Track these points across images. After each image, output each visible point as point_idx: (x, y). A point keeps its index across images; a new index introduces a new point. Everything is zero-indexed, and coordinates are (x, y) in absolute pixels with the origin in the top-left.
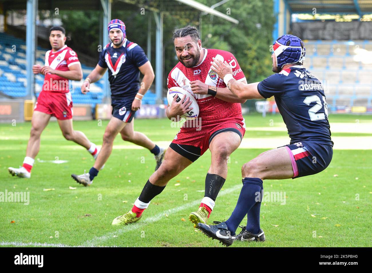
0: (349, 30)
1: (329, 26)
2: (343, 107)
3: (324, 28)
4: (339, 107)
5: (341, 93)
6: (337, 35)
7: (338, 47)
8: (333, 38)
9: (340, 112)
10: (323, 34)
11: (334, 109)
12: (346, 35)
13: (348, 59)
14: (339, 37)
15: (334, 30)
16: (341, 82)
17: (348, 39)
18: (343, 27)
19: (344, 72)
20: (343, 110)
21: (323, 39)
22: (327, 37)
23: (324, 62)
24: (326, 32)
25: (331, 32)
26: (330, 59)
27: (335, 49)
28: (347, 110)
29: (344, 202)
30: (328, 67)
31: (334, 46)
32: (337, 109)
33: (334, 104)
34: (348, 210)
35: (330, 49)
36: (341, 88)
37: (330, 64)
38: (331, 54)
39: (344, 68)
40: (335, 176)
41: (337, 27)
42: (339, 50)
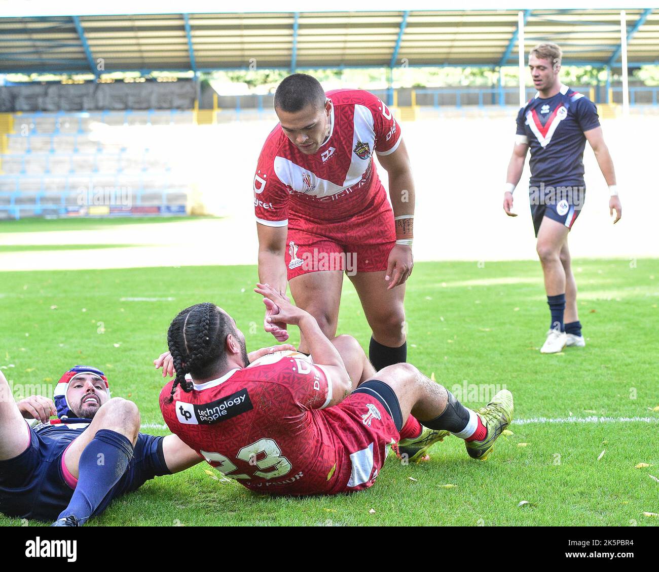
0: (81, 96)
1: (52, 90)
2: (76, 208)
3: (46, 94)
4: (70, 208)
5: (73, 187)
6: (64, 104)
7: (67, 121)
8: (59, 108)
9: (72, 215)
10: (44, 103)
11: (63, 211)
12: (77, 104)
13: (81, 138)
14: (67, 107)
15: (60, 96)
16: (72, 171)
17: (80, 109)
18: (72, 91)
19: (77, 158)
20: (77, 211)
21: (45, 110)
22: (50, 107)
23: (46, 143)
24: (48, 100)
25: (56, 99)
26: (56, 139)
27: (62, 124)
28: (82, 212)
29: (61, 345)
30: (52, 151)
31: (60, 120)
32: (68, 212)
33: (63, 203)
34: (65, 357)
35: (55, 123)
36: (72, 179)
37: (55, 146)
38: (56, 131)
39: (76, 151)
40: (53, 307)
41: (63, 92)
42: (67, 125)
